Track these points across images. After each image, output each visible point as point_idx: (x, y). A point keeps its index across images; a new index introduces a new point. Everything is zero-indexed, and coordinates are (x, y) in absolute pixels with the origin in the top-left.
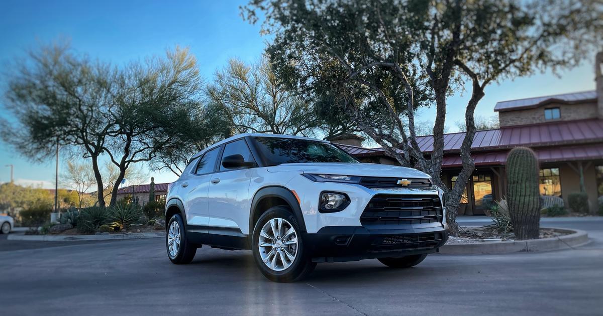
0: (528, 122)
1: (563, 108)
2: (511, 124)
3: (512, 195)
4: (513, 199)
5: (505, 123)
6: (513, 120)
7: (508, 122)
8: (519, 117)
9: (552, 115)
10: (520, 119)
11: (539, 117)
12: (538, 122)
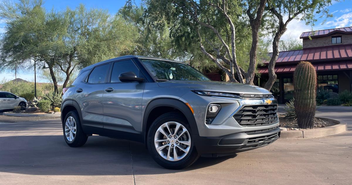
0: (321, 46)
1: (343, 36)
2: (310, 46)
3: (297, 98)
4: (298, 101)
5: (306, 46)
6: (312, 44)
7: (309, 45)
8: (315, 42)
9: (336, 41)
10: (316, 44)
11: (328, 43)
12: (327, 45)
